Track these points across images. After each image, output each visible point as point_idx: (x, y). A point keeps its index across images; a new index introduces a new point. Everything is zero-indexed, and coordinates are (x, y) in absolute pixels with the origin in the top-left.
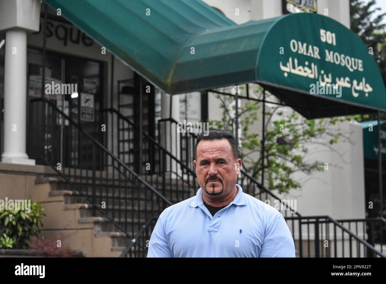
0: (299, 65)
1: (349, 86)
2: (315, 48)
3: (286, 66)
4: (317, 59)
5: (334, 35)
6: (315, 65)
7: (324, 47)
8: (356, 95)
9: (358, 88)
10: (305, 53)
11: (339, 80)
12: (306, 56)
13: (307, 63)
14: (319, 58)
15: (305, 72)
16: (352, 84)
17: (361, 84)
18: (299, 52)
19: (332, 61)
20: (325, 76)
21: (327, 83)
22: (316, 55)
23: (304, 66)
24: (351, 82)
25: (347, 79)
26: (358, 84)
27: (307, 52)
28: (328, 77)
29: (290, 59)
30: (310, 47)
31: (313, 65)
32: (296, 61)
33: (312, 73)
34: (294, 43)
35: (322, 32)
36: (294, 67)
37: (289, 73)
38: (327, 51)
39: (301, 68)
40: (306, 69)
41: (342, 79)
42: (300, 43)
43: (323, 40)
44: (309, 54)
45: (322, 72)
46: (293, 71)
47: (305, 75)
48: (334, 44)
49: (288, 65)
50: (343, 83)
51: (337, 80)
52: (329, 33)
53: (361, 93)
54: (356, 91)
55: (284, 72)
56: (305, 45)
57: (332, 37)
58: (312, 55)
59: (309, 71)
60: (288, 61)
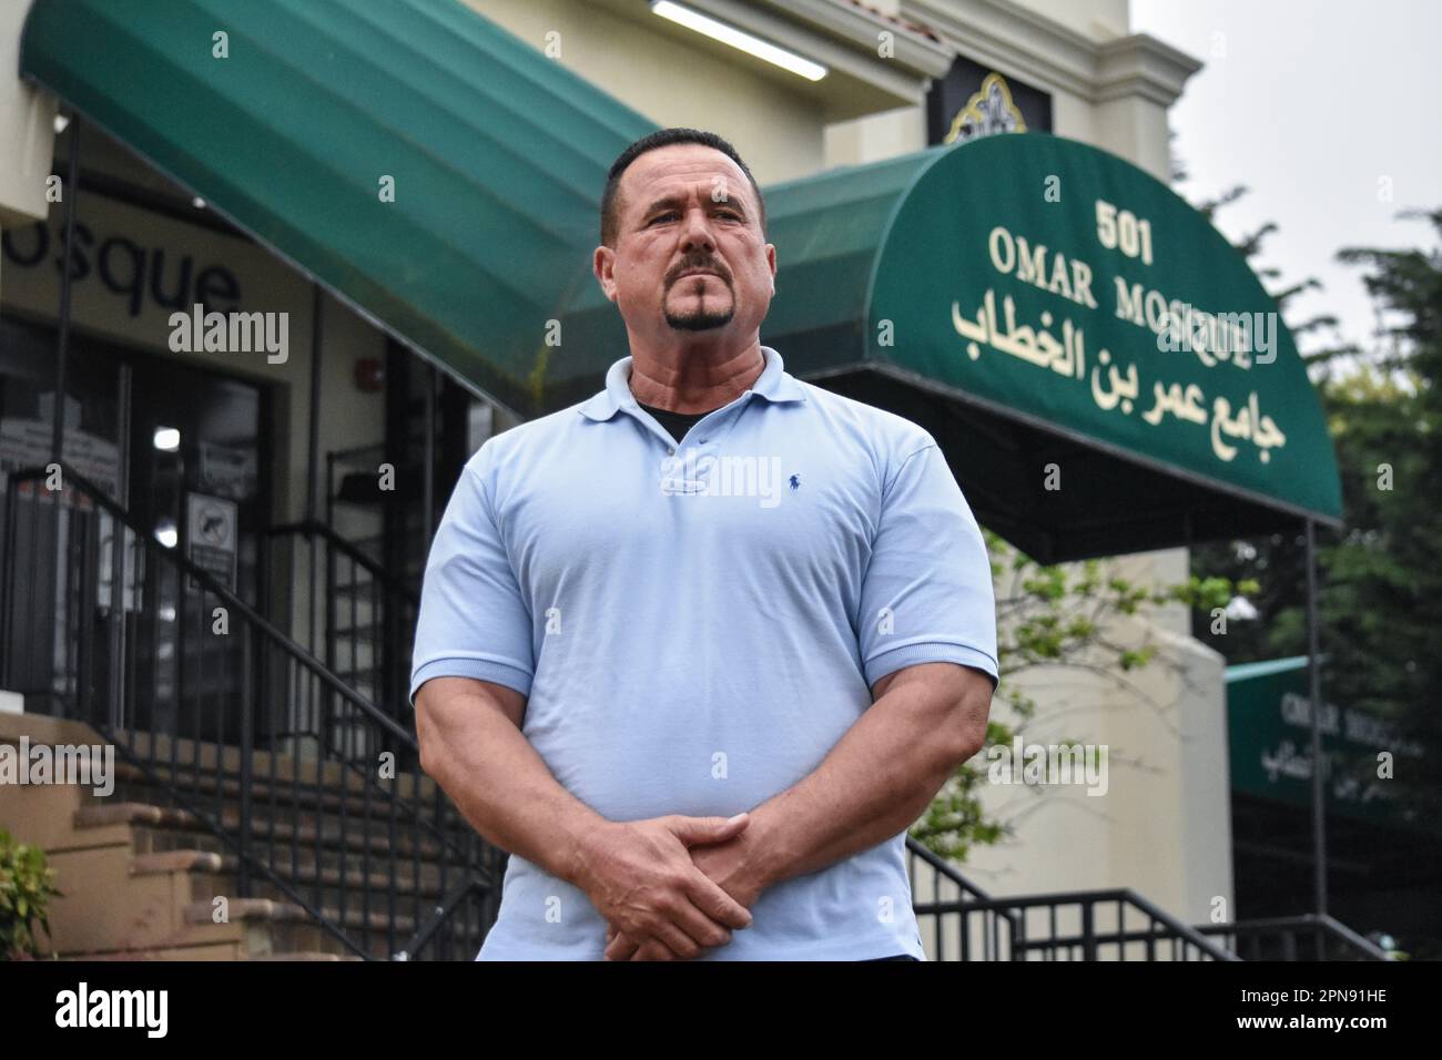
0: (1019, 324)
1: (1198, 416)
2: (1078, 266)
3: (973, 319)
4: (1085, 306)
5: (1145, 227)
6: (1075, 327)
7: (1109, 266)
8: (1226, 453)
9: (1233, 429)
10: (1041, 283)
11: (1167, 392)
12: (1045, 293)
13: (1047, 319)
14: (1092, 303)
15: (1042, 348)
16: (1211, 414)
17: (1244, 414)
18: (1021, 275)
19: (1139, 320)
20: (1114, 374)
21: (1122, 398)
22: (1082, 294)
23: (1037, 328)
24: (1207, 405)
25: (1194, 391)
26: (1234, 416)
27: (1049, 277)
28: (1124, 376)
29: (989, 298)
30: (1060, 261)
31: (1068, 328)
32: (1009, 307)
33: (1064, 357)
34: (1001, 241)
35: (1104, 211)
36: (1002, 329)
37: (985, 348)
38: (1121, 283)
39: (1026, 332)
40: (1045, 338)
41: (1176, 390)
42: (1023, 244)
43: (1108, 240)
44: (1053, 288)
45: (1104, 357)
46: (999, 342)
47: (1041, 359)
48: (1148, 258)
49: (981, 316)
50: (1180, 403)
51: (1158, 389)
52: (1126, 218)
53: (1245, 447)
54: (1228, 440)
55: (968, 341)
56: (1040, 251)
57: (1140, 235)
58: (1067, 293)
59: (1054, 349)
60: (981, 303)
